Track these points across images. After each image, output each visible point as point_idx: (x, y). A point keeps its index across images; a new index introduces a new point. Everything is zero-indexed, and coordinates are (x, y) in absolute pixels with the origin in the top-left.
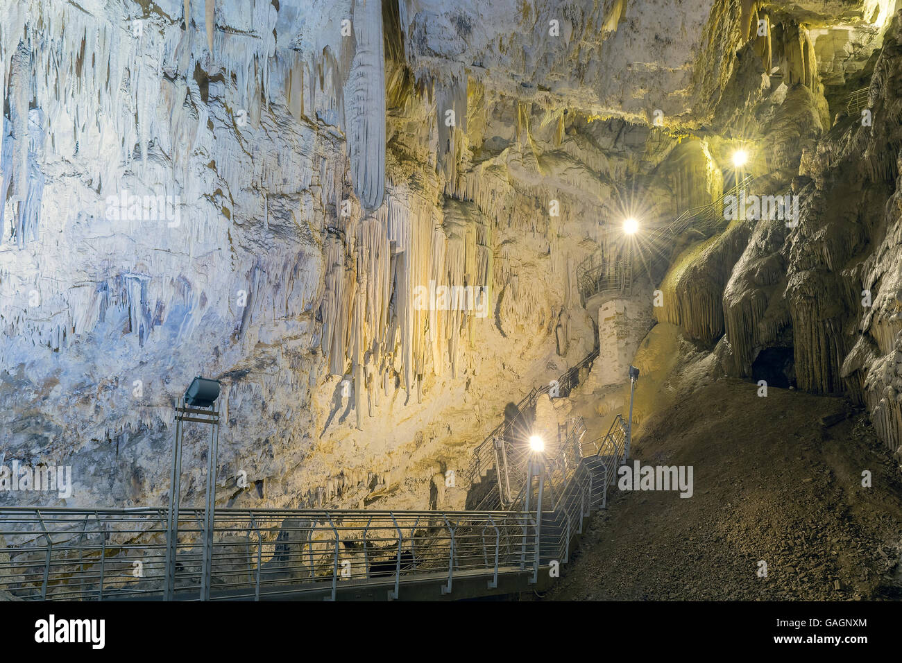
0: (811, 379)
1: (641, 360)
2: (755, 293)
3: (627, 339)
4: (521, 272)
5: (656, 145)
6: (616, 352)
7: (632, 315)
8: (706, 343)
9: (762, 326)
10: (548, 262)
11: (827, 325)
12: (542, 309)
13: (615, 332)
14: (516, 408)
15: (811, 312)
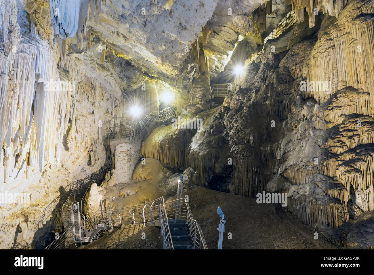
0: (244, 191)
1: (140, 173)
2: (214, 151)
3: (130, 163)
4: (81, 119)
5: (136, 80)
6: (126, 168)
7: (133, 152)
8: (177, 170)
9: (217, 165)
10: (93, 118)
11: (254, 169)
12: (88, 140)
13: (126, 158)
14: (64, 189)
15: (244, 162)
